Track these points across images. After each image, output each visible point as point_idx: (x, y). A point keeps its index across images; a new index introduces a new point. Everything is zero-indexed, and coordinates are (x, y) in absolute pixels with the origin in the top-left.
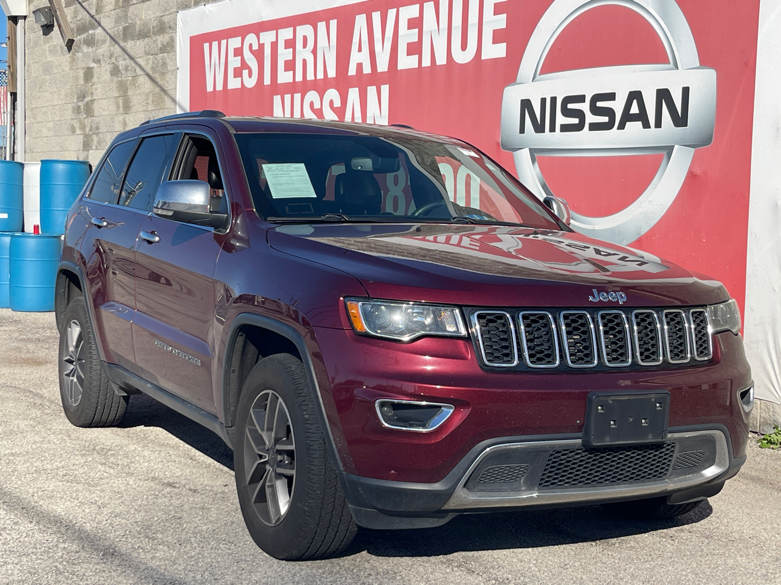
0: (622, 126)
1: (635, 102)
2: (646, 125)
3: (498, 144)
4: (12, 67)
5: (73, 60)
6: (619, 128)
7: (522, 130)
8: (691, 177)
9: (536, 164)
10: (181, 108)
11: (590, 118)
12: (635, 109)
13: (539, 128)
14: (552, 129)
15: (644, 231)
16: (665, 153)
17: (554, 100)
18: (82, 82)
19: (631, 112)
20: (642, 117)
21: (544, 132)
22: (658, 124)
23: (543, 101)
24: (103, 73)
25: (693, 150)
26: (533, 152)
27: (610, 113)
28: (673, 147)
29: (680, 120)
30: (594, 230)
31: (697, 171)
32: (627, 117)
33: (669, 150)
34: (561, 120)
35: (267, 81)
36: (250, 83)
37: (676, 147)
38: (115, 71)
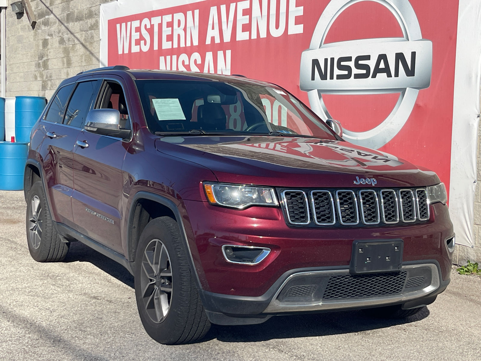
0: (374, 76)
1: (382, 60)
2: (389, 75)
3: (298, 86)
5: (36, 35)
6: (372, 77)
7: (313, 78)
8: (417, 108)
9: (322, 99)
10: (103, 64)
11: (355, 71)
12: (382, 65)
13: (323, 77)
14: (332, 78)
15: (387, 141)
16: (401, 92)
17: (332, 59)
18: (41, 48)
19: (380, 67)
20: (387, 70)
21: (326, 79)
22: (397, 75)
23: (326, 60)
24: (54, 42)
25: (418, 90)
26: (319, 91)
27: (367, 67)
28: (406, 88)
29: (410, 72)
30: (357, 140)
31: (421, 104)
32: (378, 70)
33: (403, 90)
34: (337, 72)
35: (156, 48)
36: (145, 49)
37: (408, 89)
38: (62, 41)
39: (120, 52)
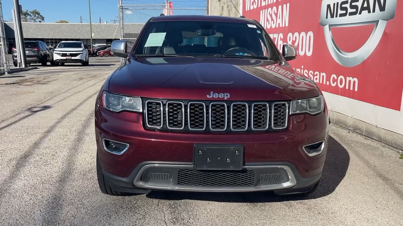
0: (360, 13)
1: (366, 1)
2: (369, 12)
3: (319, 23)
4: (208, 8)
5: (220, 4)
6: (359, 14)
7: (327, 18)
8: (385, 34)
9: (331, 31)
10: (240, 15)
11: (350, 10)
12: (365, 5)
13: (332, 16)
14: (336, 16)
15: (365, 58)
16: (375, 24)
17: (338, 3)
18: (221, 11)
19: (364, 7)
20: (368, 8)
21: (334, 17)
22: (374, 11)
23: (334, 4)
24: (225, 7)
25: (387, 21)
26: (330, 26)
27: (356, 7)
28: (379, 20)
29: (382, 9)
30: (348, 58)
31: (387, 31)
32: (363, 9)
33: (377, 22)
34: (340, 12)
35: (259, 6)
36: (255, 7)
37: (380, 21)
38: (228, 7)
39: (246, 10)
